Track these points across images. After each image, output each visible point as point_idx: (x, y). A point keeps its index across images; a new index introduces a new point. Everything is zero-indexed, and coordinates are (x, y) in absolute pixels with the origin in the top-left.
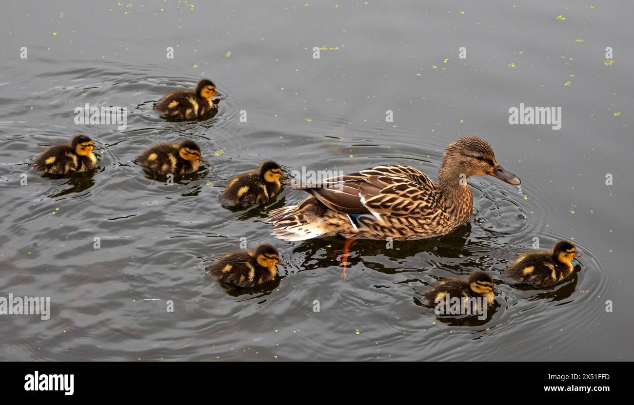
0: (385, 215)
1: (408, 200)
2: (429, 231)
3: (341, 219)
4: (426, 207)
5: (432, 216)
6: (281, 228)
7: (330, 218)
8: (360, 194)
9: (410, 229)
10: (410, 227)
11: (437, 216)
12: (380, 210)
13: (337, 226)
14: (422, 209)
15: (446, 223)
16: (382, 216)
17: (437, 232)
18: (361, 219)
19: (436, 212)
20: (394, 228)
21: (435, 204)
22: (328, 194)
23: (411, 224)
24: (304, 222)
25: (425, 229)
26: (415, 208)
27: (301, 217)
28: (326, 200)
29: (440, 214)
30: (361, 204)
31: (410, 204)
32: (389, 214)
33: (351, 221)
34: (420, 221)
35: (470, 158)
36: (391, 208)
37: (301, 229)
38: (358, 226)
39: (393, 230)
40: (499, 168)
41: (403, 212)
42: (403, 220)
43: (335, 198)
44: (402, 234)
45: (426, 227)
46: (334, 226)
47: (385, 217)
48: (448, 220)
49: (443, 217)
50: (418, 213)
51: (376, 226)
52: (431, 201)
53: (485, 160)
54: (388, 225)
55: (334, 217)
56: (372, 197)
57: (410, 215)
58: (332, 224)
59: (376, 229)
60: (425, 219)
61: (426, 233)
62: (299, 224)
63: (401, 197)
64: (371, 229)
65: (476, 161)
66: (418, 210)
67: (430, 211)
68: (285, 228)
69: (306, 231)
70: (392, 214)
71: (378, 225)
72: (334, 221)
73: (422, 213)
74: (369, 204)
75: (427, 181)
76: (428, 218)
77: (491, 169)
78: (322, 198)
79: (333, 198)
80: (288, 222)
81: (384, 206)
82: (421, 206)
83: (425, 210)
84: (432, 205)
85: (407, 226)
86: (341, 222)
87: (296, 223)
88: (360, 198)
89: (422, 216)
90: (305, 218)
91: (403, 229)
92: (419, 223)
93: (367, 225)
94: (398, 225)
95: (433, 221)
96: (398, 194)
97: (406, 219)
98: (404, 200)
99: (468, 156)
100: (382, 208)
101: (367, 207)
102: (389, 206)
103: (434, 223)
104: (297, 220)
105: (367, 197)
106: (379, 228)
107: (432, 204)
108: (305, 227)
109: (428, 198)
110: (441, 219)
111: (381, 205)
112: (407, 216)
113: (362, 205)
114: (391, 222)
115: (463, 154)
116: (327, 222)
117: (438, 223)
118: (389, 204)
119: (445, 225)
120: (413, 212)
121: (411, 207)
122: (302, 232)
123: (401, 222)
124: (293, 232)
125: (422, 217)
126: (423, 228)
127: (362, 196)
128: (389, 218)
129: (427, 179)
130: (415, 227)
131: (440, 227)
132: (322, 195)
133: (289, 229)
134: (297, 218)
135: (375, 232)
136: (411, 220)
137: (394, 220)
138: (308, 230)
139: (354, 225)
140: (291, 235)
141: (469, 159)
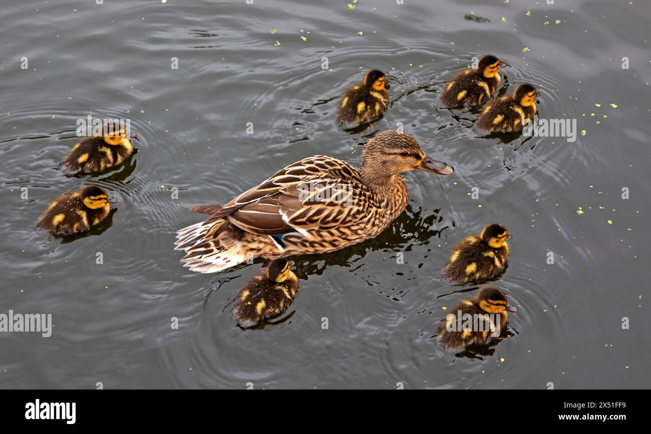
0: (313, 230)
1: (337, 209)
2: (363, 235)
3: (261, 242)
4: (358, 212)
5: (366, 219)
6: (195, 258)
7: (249, 242)
8: (280, 211)
9: (344, 239)
10: (343, 236)
11: (372, 217)
12: (306, 226)
13: (259, 250)
14: (354, 216)
15: (382, 221)
16: (310, 231)
17: (373, 234)
18: (286, 239)
19: (369, 214)
20: (325, 241)
21: (367, 204)
22: (245, 217)
23: (344, 233)
24: (221, 249)
25: (359, 234)
26: (346, 217)
27: (217, 243)
28: (243, 224)
29: (374, 213)
30: (283, 223)
31: (340, 212)
32: (317, 228)
33: (275, 242)
34: (353, 228)
35: (393, 156)
36: (319, 222)
37: (219, 257)
38: (283, 246)
39: (324, 243)
40: (427, 160)
41: (333, 224)
42: (334, 231)
43: (254, 221)
44: (334, 246)
45: (360, 232)
46: (255, 251)
47: (314, 232)
48: (383, 217)
49: (377, 216)
50: (350, 221)
51: (304, 242)
52: (362, 203)
53: (410, 155)
54: (318, 239)
55: (254, 241)
56: (295, 212)
57: (341, 225)
58: (252, 249)
59: (305, 246)
60: (358, 225)
61: (361, 238)
62: (216, 251)
63: (328, 207)
64: (299, 247)
65: (399, 158)
66: (349, 218)
67: (362, 215)
68: (201, 257)
69: (225, 259)
70: (321, 228)
71: (307, 241)
72: (254, 245)
73: (354, 220)
74: (293, 221)
75: (351, 172)
76: (361, 223)
77: (419, 163)
78: (238, 222)
79: (251, 221)
80: (203, 249)
81: (311, 221)
82: (352, 213)
83: (357, 216)
84: (364, 208)
85: (339, 237)
86: (261, 246)
87: (212, 251)
88: (282, 216)
89: (354, 222)
90: (222, 244)
91: (335, 240)
92: (352, 231)
93: (294, 243)
94: (328, 237)
95: (367, 224)
96: (324, 203)
97: (338, 229)
98: (333, 210)
99: (390, 154)
100: (308, 223)
101: (291, 225)
102: (317, 220)
103: (369, 226)
104: (213, 247)
105: (289, 214)
106: (307, 244)
107: (364, 205)
108: (223, 255)
109: (358, 199)
110: (376, 219)
111: (307, 220)
112: (337, 227)
113: (285, 224)
114: (321, 236)
115: (384, 153)
116: (247, 248)
117: (374, 225)
118: (315, 218)
119: (381, 224)
120: (344, 222)
121: (342, 217)
122: (220, 261)
123: (332, 235)
124: (210, 262)
125: (355, 224)
126: (357, 234)
127: (284, 213)
128: (318, 232)
129: (351, 168)
130: (348, 235)
131: (376, 229)
132: (238, 219)
133: (205, 259)
134: (212, 244)
135: (303, 249)
136: (342, 230)
137: (324, 233)
138: (227, 258)
139: (279, 246)
140: (208, 266)
141: (391, 157)
